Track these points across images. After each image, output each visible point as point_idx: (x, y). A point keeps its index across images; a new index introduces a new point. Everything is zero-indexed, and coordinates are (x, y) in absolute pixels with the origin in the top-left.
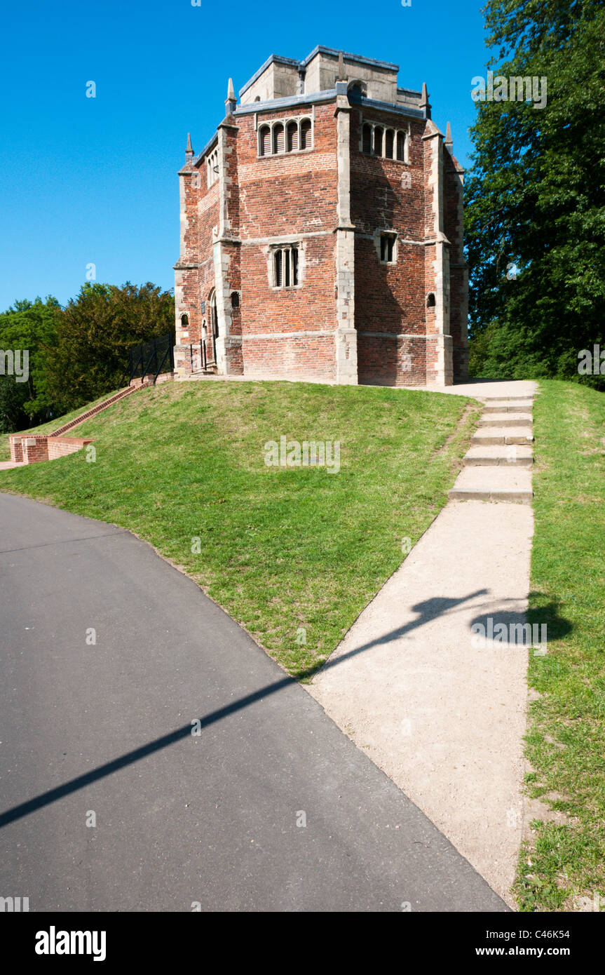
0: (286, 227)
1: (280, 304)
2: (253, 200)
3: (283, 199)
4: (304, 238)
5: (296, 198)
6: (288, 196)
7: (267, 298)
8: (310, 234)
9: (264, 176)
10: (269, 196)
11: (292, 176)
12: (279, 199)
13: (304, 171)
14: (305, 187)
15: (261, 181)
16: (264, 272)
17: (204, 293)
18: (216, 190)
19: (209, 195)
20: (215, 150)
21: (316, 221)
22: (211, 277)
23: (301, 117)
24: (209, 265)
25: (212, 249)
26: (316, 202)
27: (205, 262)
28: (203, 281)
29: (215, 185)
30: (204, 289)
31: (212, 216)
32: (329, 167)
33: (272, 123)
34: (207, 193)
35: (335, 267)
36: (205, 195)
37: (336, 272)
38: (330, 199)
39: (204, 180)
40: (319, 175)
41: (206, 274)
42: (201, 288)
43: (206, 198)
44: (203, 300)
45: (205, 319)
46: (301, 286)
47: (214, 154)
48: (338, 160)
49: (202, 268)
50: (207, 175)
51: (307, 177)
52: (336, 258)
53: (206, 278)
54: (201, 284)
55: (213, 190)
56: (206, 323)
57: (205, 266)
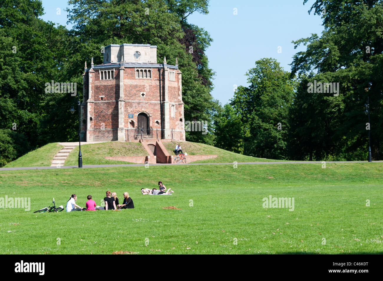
2: (168, 92)
6: (172, 92)
14: (174, 90)
16: (170, 112)
17: (131, 111)
18: (145, 81)
19: (137, 80)
20: (145, 69)
21: (176, 100)
22: (140, 107)
23: (173, 72)
24: (139, 103)
25: (139, 98)
26: (175, 95)
27: (132, 101)
28: (131, 107)
29: (144, 79)
30: (132, 110)
31: (140, 88)
32: (177, 86)
33: (170, 71)
34: (134, 79)
35: (180, 113)
36: (133, 79)
37: (181, 115)
38: (177, 95)
39: (132, 74)
40: (176, 88)
41: (134, 105)
42: (129, 109)
43: (133, 81)
44: (130, 113)
45: (133, 120)
46: (175, 117)
47: (143, 69)
48: (179, 85)
49: (129, 102)
50: (135, 73)
51: (174, 87)
52: (181, 111)
53: (135, 107)
54: (128, 107)
55: (142, 80)
56: (134, 121)
57: (133, 102)
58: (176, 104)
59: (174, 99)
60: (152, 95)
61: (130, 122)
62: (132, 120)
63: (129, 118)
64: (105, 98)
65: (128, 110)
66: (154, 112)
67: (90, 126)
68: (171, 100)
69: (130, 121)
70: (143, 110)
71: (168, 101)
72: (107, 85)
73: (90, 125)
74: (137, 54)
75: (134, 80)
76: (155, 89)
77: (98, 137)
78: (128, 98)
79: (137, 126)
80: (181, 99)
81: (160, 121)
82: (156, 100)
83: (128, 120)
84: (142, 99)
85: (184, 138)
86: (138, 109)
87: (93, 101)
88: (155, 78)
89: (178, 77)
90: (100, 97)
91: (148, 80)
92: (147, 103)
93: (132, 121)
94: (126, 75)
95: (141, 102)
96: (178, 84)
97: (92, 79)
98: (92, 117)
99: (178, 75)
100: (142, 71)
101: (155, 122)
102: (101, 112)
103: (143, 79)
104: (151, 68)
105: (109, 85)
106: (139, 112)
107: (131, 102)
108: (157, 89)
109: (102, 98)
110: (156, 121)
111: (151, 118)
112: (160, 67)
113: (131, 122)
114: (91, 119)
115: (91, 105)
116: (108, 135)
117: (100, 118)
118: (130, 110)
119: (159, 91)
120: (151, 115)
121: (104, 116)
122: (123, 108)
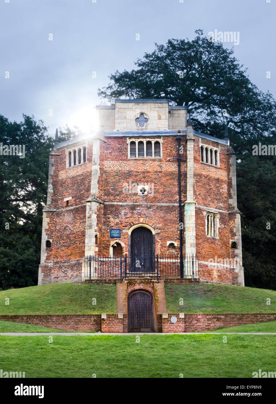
0: (211, 203)
1: (210, 245)
2: (198, 184)
3: (209, 188)
4: (218, 212)
5: (214, 189)
6: (212, 187)
7: (205, 241)
8: (221, 211)
9: (202, 173)
10: (205, 184)
11: (213, 177)
12: (208, 187)
13: (217, 177)
14: (218, 185)
15: (202, 174)
16: (204, 226)
17: (117, 224)
18: (148, 163)
19: (131, 163)
20: (148, 140)
21: (221, 205)
22: (136, 216)
23: (215, 149)
24: (133, 208)
25: (134, 197)
26: (221, 194)
27: (121, 203)
28: (117, 216)
29: (146, 160)
30: (117, 220)
31: (138, 178)
32: (225, 178)
33: (205, 146)
34: (125, 160)
35: (231, 231)
36: (121, 160)
37: (234, 235)
38: (225, 195)
39: (120, 150)
40: (222, 181)
41: (123, 212)
42: (112, 219)
43: (123, 163)
44: (114, 228)
45: (120, 242)
46: (218, 238)
47: (145, 141)
48: (230, 177)
49: (113, 206)
50: (127, 149)
51: (218, 180)
52: (234, 227)
53: (125, 215)
54: (109, 216)
55: (141, 162)
56: (123, 245)
57: (121, 206)
58: (220, 213)
59: (216, 202)
60: (161, 190)
61: (113, 246)
62: (117, 241)
63: (112, 237)
64: (73, 202)
65: (110, 222)
66: (165, 224)
67: (45, 258)
68: (206, 202)
69: (113, 243)
70: (142, 222)
71: (193, 201)
72: (77, 176)
73: (46, 255)
74: (142, 118)
75: (125, 162)
76: (168, 178)
77: (57, 278)
78: (112, 198)
79: (127, 253)
80: (235, 205)
81: (176, 244)
82: (170, 201)
83: (109, 241)
84: (141, 199)
85: (241, 279)
86: (132, 220)
87: (55, 210)
88: (170, 156)
89: (228, 162)
90: (66, 200)
91: (154, 160)
92: (150, 208)
93: (118, 244)
94: (108, 152)
95: (138, 206)
96: (228, 175)
97: (54, 168)
98: (51, 241)
99: (229, 158)
100: (141, 143)
101: (168, 245)
102: (65, 228)
103: (142, 160)
104: (159, 137)
105: (79, 176)
106: (134, 225)
107: (117, 205)
108: (172, 179)
109: (68, 201)
110: (168, 243)
111: (157, 239)
112: (179, 134)
113: (115, 245)
114: (48, 244)
115: (50, 218)
116: (72, 273)
117: (62, 242)
118: (113, 221)
119: (176, 183)
120: (159, 231)
121: (68, 237)
122: (94, 216)
